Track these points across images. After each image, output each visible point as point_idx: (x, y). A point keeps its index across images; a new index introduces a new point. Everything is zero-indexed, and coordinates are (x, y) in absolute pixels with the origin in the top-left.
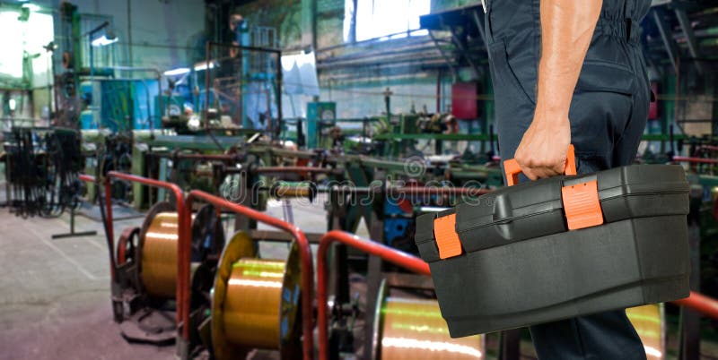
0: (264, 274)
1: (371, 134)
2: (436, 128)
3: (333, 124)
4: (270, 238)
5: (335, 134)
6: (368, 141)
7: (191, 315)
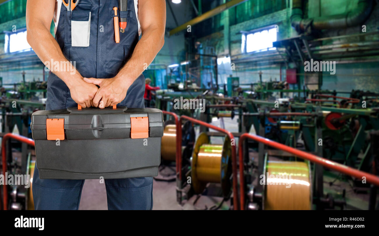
0: (213, 151)
1: (254, 90)
2: (280, 87)
3: (238, 86)
4: (215, 135)
5: (239, 91)
6: (253, 93)
7: (183, 169)
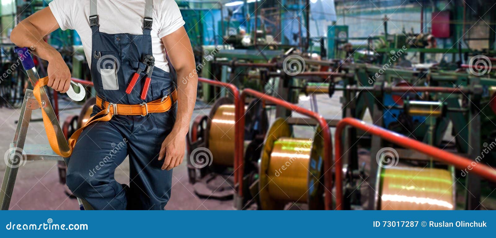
1: (373, 49)
2: (420, 44)
3: (346, 41)
4: (301, 123)
5: (348, 48)
6: (372, 53)
7: (245, 178)
